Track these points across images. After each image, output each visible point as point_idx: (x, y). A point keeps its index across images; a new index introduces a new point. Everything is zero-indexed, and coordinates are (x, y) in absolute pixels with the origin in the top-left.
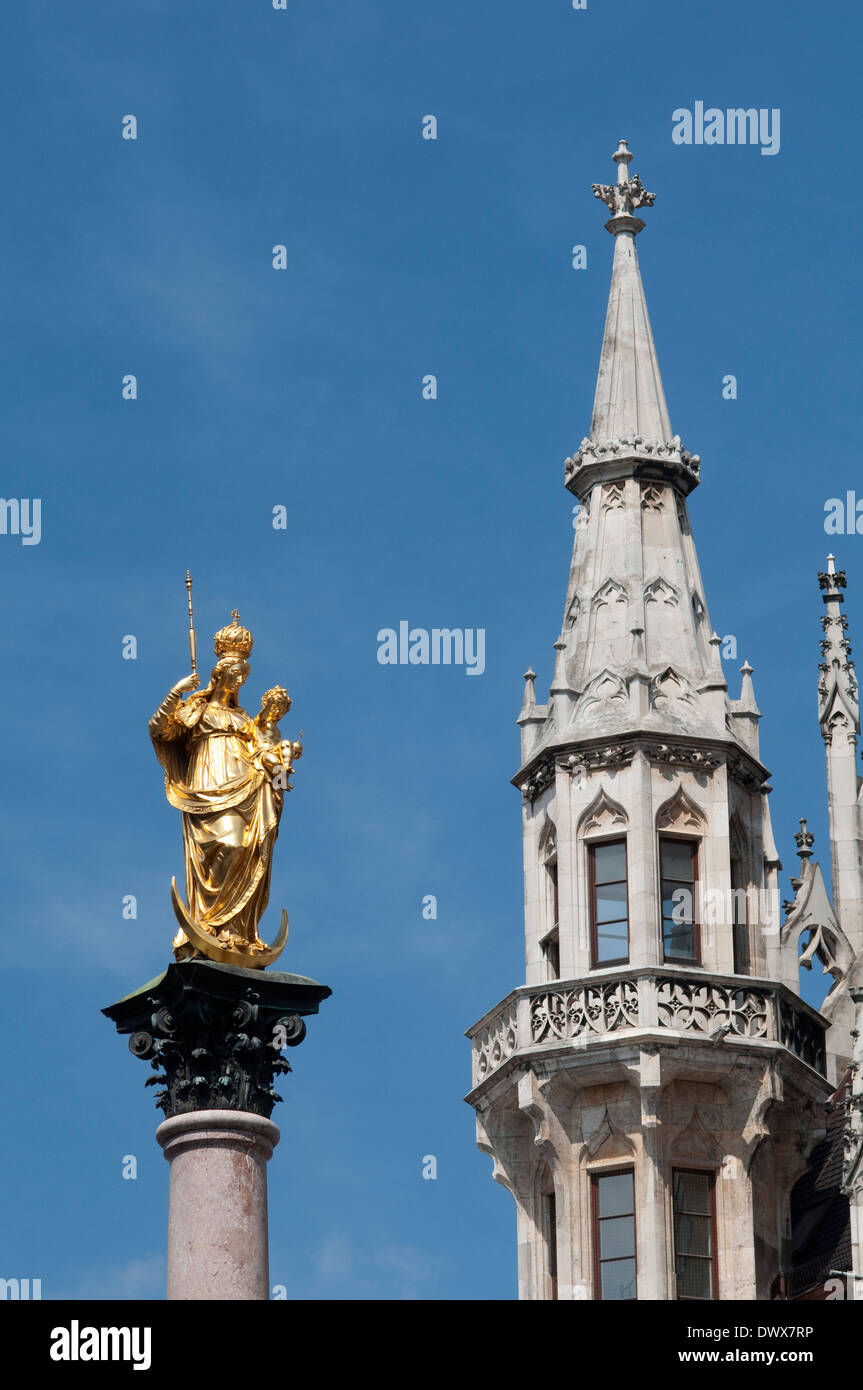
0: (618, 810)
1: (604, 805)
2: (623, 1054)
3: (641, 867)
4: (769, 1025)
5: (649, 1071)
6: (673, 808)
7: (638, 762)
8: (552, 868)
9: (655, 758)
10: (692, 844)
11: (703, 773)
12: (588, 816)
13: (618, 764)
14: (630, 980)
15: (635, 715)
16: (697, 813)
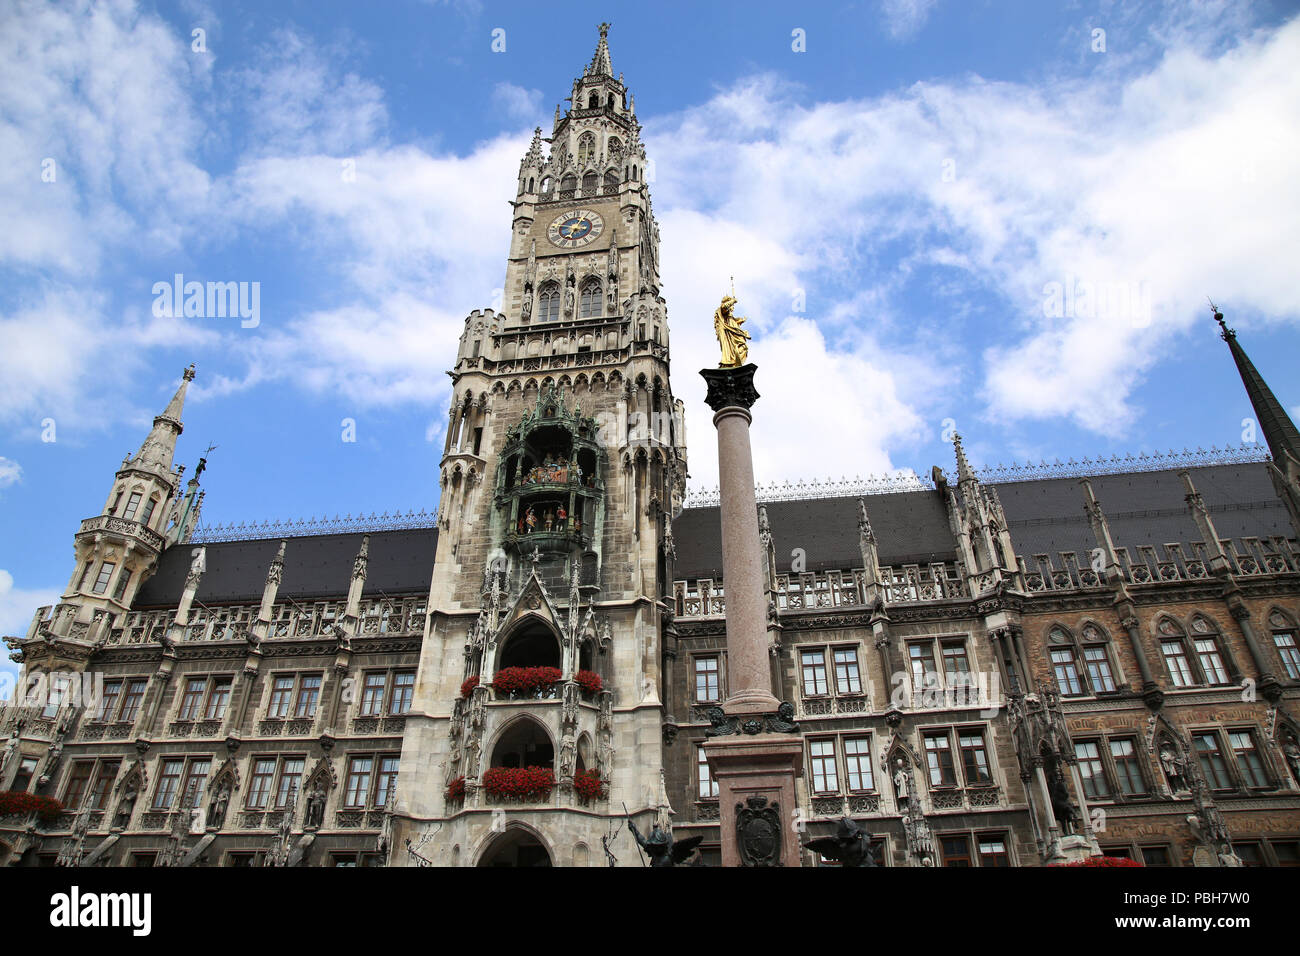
0: (143, 489)
1: (139, 486)
2: (127, 539)
3: (144, 502)
4: (159, 546)
5: (132, 545)
6: (156, 493)
7: (152, 481)
8: (120, 495)
9: (157, 482)
10: (155, 502)
11: (164, 489)
12: (134, 487)
13: (148, 479)
14: (135, 524)
15: (156, 470)
16: (159, 497)
